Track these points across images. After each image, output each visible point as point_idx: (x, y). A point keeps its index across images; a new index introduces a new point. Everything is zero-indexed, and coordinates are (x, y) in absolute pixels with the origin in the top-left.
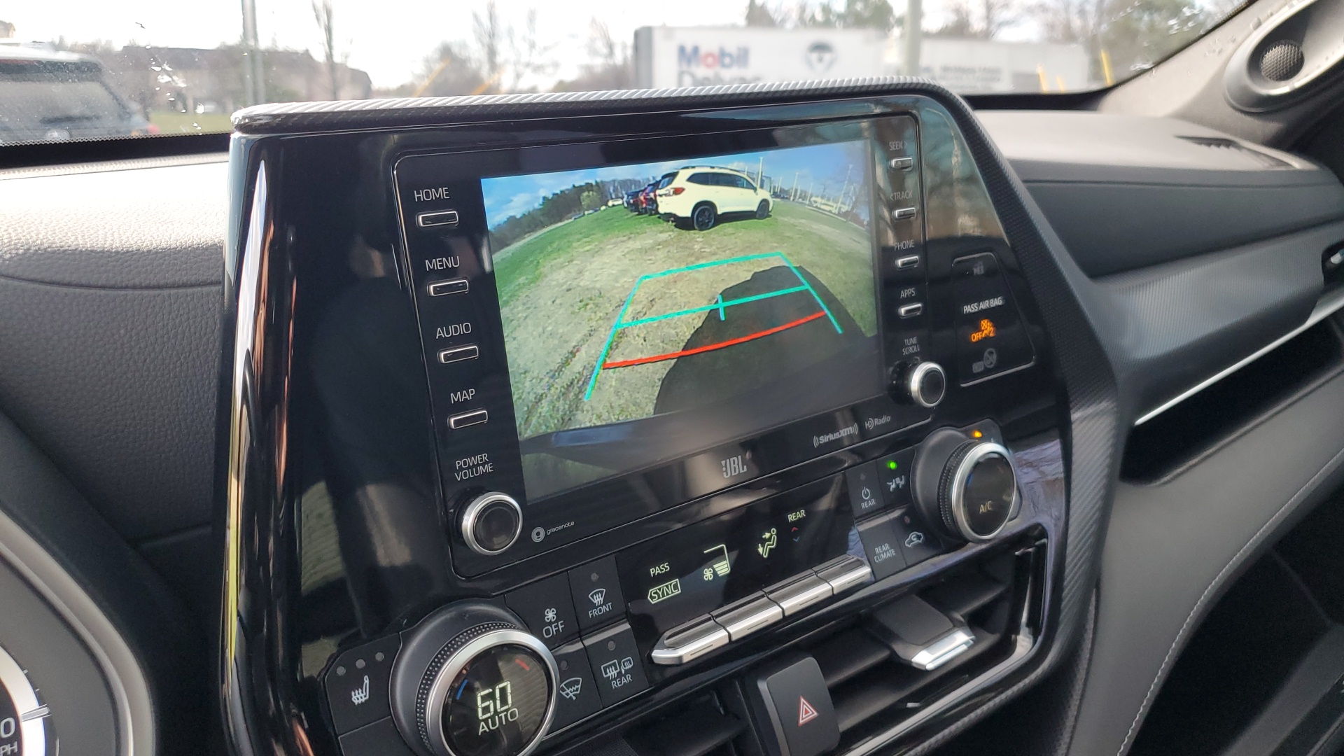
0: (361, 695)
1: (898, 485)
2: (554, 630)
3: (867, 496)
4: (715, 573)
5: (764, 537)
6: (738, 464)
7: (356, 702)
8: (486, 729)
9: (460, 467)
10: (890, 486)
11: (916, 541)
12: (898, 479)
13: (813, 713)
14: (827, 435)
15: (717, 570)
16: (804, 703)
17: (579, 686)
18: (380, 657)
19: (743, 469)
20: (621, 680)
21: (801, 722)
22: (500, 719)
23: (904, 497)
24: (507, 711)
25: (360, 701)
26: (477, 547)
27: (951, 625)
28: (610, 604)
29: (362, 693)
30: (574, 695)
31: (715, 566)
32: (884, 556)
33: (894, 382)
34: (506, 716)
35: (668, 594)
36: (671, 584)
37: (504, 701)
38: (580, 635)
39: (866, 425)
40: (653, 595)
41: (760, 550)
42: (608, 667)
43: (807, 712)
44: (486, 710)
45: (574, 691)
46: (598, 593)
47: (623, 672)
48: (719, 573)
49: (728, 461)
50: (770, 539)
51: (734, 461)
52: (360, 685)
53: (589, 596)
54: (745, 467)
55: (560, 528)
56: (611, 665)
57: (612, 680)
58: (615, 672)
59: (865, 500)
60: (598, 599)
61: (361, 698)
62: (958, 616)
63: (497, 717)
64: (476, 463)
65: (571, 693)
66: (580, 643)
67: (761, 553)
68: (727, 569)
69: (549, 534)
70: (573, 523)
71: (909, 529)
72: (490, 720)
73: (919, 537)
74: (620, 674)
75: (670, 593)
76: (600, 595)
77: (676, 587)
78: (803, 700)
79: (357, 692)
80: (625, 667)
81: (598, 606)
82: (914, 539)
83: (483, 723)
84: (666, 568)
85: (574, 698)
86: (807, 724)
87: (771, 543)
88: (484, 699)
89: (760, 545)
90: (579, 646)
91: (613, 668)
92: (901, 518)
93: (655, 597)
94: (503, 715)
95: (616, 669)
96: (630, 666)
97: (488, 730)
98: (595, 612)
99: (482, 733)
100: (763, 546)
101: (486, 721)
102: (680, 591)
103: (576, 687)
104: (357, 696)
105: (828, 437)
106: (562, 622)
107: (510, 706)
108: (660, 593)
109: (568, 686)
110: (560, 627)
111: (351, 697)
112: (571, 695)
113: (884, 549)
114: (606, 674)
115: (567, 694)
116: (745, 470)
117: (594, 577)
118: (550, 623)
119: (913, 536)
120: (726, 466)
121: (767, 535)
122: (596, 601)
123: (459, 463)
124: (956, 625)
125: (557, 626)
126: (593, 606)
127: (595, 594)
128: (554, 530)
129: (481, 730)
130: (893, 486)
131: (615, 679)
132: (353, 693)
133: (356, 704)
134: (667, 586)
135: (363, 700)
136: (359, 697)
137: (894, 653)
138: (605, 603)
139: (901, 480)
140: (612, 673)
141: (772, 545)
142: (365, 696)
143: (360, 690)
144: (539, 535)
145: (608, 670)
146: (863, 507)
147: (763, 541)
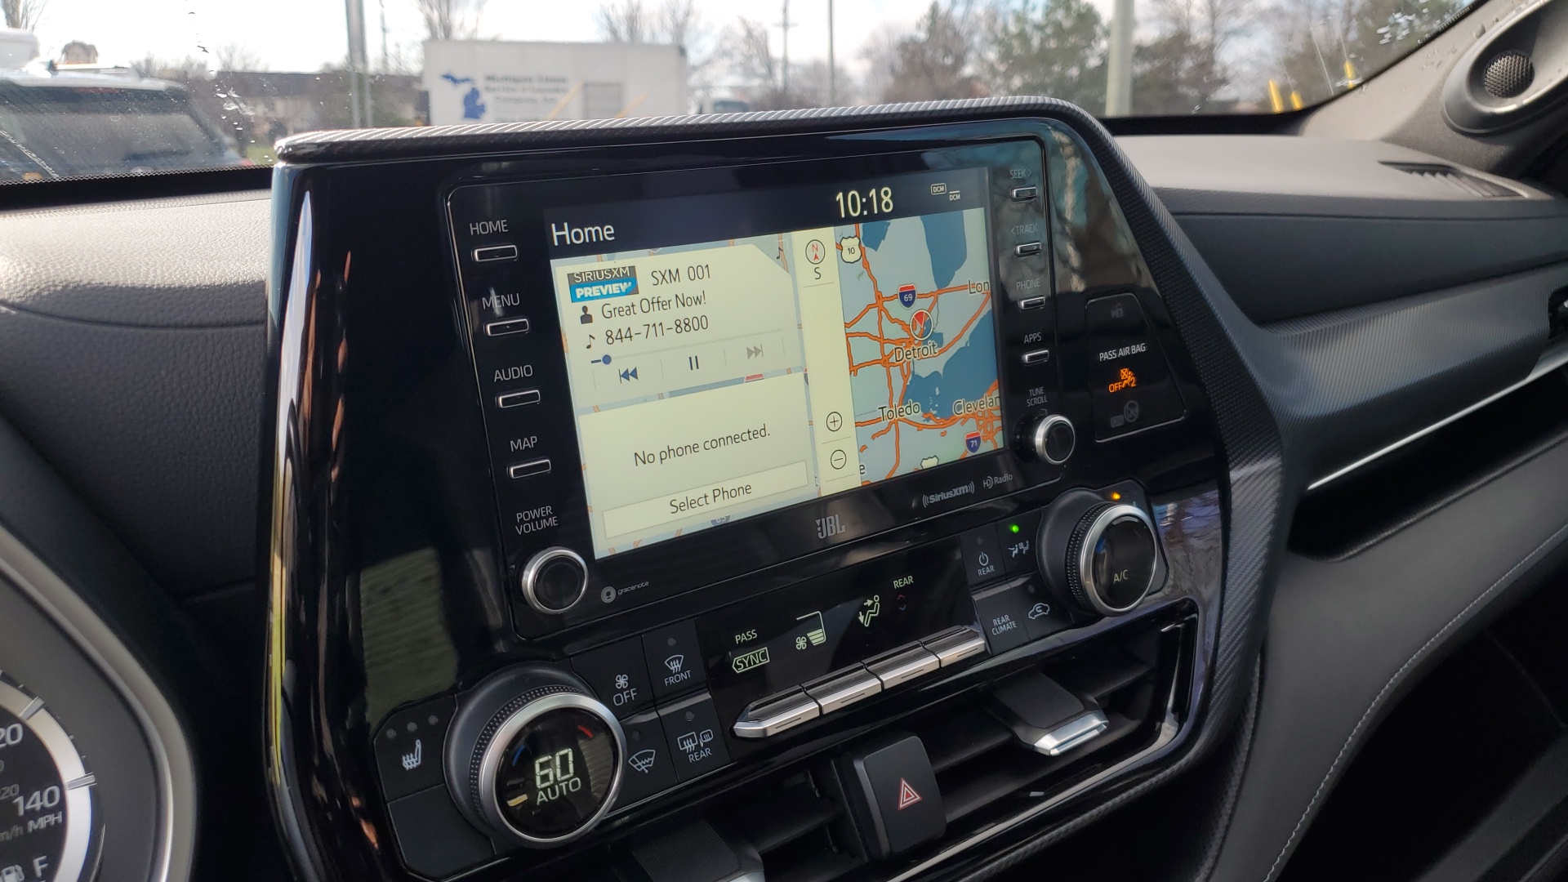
0: (413, 760)
1: (1020, 551)
2: (626, 697)
3: (984, 562)
4: (809, 642)
5: (865, 604)
6: (835, 524)
7: (407, 767)
8: (545, 798)
9: (521, 520)
10: (1012, 551)
11: (1041, 613)
12: (1021, 544)
13: (916, 797)
14: (939, 494)
15: (811, 638)
16: (905, 786)
17: (653, 759)
18: (433, 720)
19: (841, 529)
20: (699, 754)
21: (901, 806)
22: (561, 788)
23: (1029, 563)
24: (568, 780)
25: (411, 767)
26: (538, 606)
27: (1082, 707)
28: (688, 672)
29: (414, 758)
30: (646, 768)
31: (809, 635)
32: (1002, 628)
33: (1018, 437)
34: (567, 786)
35: (755, 663)
36: (758, 653)
37: (565, 770)
38: (655, 704)
39: (985, 484)
40: (738, 664)
41: (861, 618)
42: (685, 739)
43: (908, 795)
44: (545, 778)
45: (647, 764)
46: (675, 659)
47: (702, 745)
48: (813, 642)
49: (823, 520)
50: (872, 607)
51: (830, 520)
52: (412, 750)
53: (666, 662)
54: (843, 527)
55: (633, 588)
56: (688, 738)
57: (690, 753)
58: (693, 745)
59: (983, 567)
60: (675, 666)
61: (413, 763)
62: (1092, 698)
63: (557, 787)
64: (538, 516)
65: (642, 766)
66: (655, 713)
67: (862, 621)
68: (822, 638)
69: (620, 594)
70: (647, 584)
71: (1035, 599)
72: (549, 789)
73: (1044, 609)
74: (698, 748)
75: (758, 662)
76: (677, 662)
77: (764, 655)
78: (904, 782)
79: (408, 756)
80: (704, 739)
81: (676, 674)
82: (1038, 610)
83: (541, 793)
84: (753, 636)
85: (647, 771)
86: (906, 809)
87: (874, 611)
88: (543, 766)
89: (860, 613)
90: (653, 716)
91: (691, 740)
92: (1024, 585)
93: (741, 666)
94: (563, 784)
95: (694, 742)
96: (710, 739)
97: (547, 800)
98: (672, 680)
99: (540, 802)
100: (864, 614)
101: (545, 790)
102: (769, 661)
103: (649, 759)
104: (409, 761)
105: (939, 496)
106: (634, 689)
107: (572, 775)
108: (746, 662)
109: (640, 758)
110: (633, 695)
111: (402, 761)
112: (643, 767)
113: (1003, 621)
114: (683, 746)
115: (639, 767)
116: (844, 530)
117: (671, 642)
118: (622, 691)
119: (1037, 607)
120: (821, 525)
121: (869, 602)
122: (673, 668)
123: (519, 516)
124: (1088, 708)
125: (629, 694)
126: (670, 673)
127: (672, 660)
128: (627, 590)
129: (539, 800)
130: (1016, 552)
131: (693, 753)
132: (404, 758)
133: (407, 769)
134: (754, 655)
135: (415, 765)
136: (410, 762)
137: (1015, 738)
138: (683, 670)
139: (1025, 545)
140: (689, 746)
141: (875, 613)
142: (417, 762)
143: (412, 755)
144: (609, 595)
145: (685, 743)
146: (980, 574)
147: (864, 609)
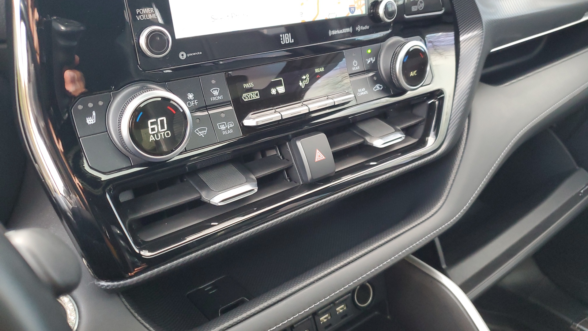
0: (91, 120)
1: (371, 62)
2: (193, 104)
3: (355, 64)
4: (277, 91)
5: (302, 78)
6: (289, 38)
7: (89, 123)
8: (153, 139)
9: (139, 13)
10: (368, 61)
11: (379, 88)
12: (372, 59)
13: (323, 157)
14: (336, 30)
15: (278, 90)
16: (318, 152)
17: (206, 131)
18: (101, 103)
19: (292, 41)
20: (227, 131)
21: (316, 160)
22: (161, 135)
23: (374, 67)
24: (165, 131)
25: (91, 123)
26: (149, 53)
27: (394, 131)
28: (222, 96)
29: (92, 119)
30: (203, 135)
31: (277, 88)
32: (362, 94)
33: (372, 11)
34: (164, 134)
35: (253, 98)
36: (254, 93)
37: (163, 127)
38: (206, 108)
39: (357, 29)
40: (245, 97)
41: (301, 84)
42: (221, 124)
43: (319, 156)
44: (153, 130)
45: (203, 133)
46: (215, 89)
47: (229, 128)
48: (279, 92)
49: (283, 35)
50: (305, 79)
51: (287, 36)
52: (91, 115)
53: (211, 90)
54: (293, 40)
55: (194, 54)
56: (222, 124)
57: (223, 131)
58: (225, 127)
59: (355, 66)
60: (216, 93)
61: (92, 121)
62: (399, 128)
63: (159, 134)
64: (147, 12)
65: (201, 134)
66: (207, 112)
67: (301, 85)
68: (283, 91)
69: (188, 56)
70: (201, 53)
71: (376, 82)
72: (155, 135)
73: (380, 87)
74: (227, 129)
75: (254, 97)
76: (217, 91)
77: (257, 95)
78: (318, 151)
79: (89, 118)
80: (230, 126)
81: (216, 96)
82: (378, 87)
83: (152, 136)
84: (252, 85)
85: (203, 136)
86: (318, 162)
88: (152, 124)
89: (300, 81)
90: (206, 113)
91: (224, 125)
92: (373, 76)
93: (246, 98)
94: (162, 133)
95: (225, 126)
96: (232, 126)
97: (154, 140)
98: (214, 99)
100: (302, 82)
101: (153, 135)
102: (259, 97)
103: (204, 131)
104: (89, 120)
105: (336, 31)
106: (197, 100)
107: (166, 129)
108: (249, 97)
109: (200, 130)
110: (196, 103)
111: (86, 121)
112: (202, 134)
113: (362, 90)
114: (220, 127)
115: (200, 134)
116: (293, 41)
117: (213, 82)
118: (191, 100)
119: (377, 86)
120: (282, 38)
121: (304, 77)
122: (214, 94)
123: (138, 11)
124: (397, 130)
125: (194, 102)
126: (213, 96)
127: (214, 90)
128: (191, 55)
129: (151, 139)
130: (369, 62)
131: (224, 130)
132: (87, 119)
133: (89, 124)
134: (252, 94)
135: (93, 123)
136: (90, 121)
137: (365, 141)
138: (219, 95)
139: (373, 59)
140: (223, 128)
141: (307, 82)
142: (94, 121)
143: (91, 118)
144: (183, 56)
145: (221, 126)
146: (353, 69)
147: (302, 80)
